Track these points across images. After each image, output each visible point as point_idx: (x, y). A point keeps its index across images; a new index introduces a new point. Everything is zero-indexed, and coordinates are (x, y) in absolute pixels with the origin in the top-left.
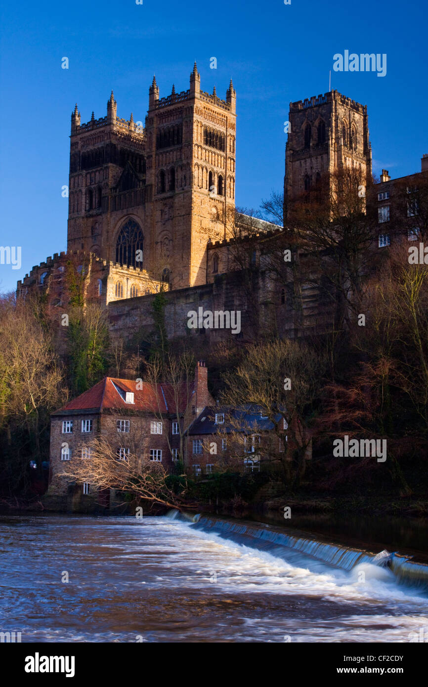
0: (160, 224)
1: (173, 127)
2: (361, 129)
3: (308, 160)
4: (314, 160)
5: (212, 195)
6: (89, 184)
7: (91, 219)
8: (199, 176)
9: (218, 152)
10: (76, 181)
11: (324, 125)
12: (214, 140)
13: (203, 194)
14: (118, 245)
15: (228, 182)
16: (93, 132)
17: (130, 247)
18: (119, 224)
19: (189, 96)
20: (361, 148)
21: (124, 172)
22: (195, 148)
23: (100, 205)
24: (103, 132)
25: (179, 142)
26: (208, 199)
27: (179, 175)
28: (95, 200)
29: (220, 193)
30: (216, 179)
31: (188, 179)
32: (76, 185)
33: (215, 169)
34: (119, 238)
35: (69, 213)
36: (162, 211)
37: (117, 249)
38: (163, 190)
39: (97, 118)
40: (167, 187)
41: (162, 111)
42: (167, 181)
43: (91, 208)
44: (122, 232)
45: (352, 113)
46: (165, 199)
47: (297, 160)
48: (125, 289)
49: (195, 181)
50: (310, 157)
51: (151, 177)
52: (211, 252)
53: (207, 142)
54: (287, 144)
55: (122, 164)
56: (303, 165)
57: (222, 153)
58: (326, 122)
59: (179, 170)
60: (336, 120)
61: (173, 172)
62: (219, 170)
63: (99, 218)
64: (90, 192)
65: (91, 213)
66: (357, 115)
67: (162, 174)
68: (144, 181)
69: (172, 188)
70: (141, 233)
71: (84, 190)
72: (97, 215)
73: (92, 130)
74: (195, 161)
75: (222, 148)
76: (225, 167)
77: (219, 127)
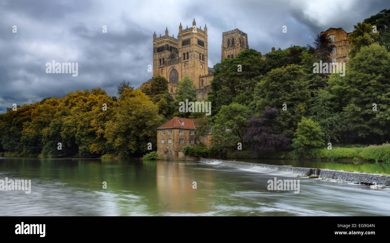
0: (184, 70)
1: (187, 39)
3: (229, 51)
4: (231, 50)
5: (201, 61)
6: (160, 57)
7: (161, 68)
8: (196, 55)
10: (156, 56)
11: (234, 39)
12: (201, 43)
13: (198, 60)
14: (170, 76)
15: (205, 57)
16: (161, 41)
17: (174, 77)
18: (170, 70)
21: (171, 53)
22: (195, 46)
23: (164, 64)
24: (164, 40)
25: (189, 44)
26: (199, 62)
27: (190, 54)
28: (162, 62)
29: (203, 60)
30: (201, 56)
31: (193, 56)
32: (156, 57)
33: (201, 53)
34: (170, 74)
35: (154, 66)
36: (184, 66)
37: (170, 78)
38: (185, 59)
39: (162, 36)
40: (186, 58)
41: (184, 34)
42: (186, 56)
43: (161, 64)
44: (171, 72)
45: (242, 36)
46: (185, 62)
47: (226, 51)
48: (174, 90)
50: (230, 50)
51: (180, 55)
52: (201, 79)
53: (198, 44)
54: (222, 45)
55: (171, 51)
56: (227, 52)
57: (203, 47)
58: (235, 39)
59: (190, 53)
60: (238, 38)
61: (188, 53)
63: (164, 68)
64: (160, 60)
65: (161, 66)
66: (244, 37)
67: (184, 54)
68: (178, 56)
69: (188, 58)
70: (177, 73)
71: (158, 59)
72: (163, 67)
73: (160, 40)
74: (195, 50)
75: (203, 46)
76: (204, 52)
77: (202, 39)
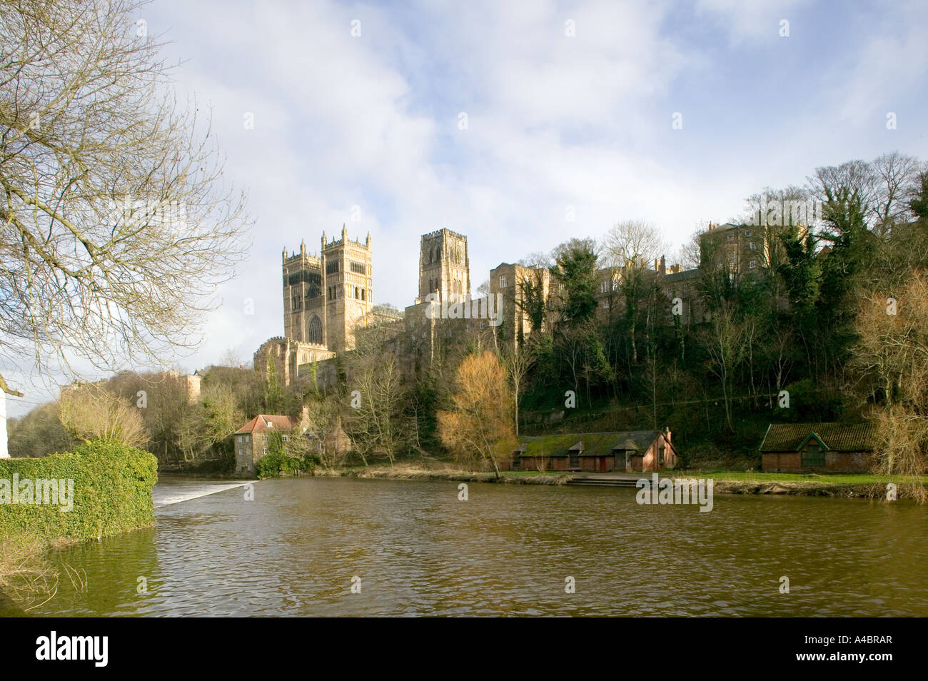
1: (334, 261)
2: (463, 250)
3: (431, 271)
4: (434, 270)
5: (358, 301)
6: (293, 294)
7: (295, 315)
8: (349, 291)
9: (361, 275)
10: (286, 291)
12: (358, 268)
13: (351, 301)
14: (310, 330)
15: (368, 292)
16: (293, 263)
17: (316, 331)
18: (310, 317)
19: (341, 243)
20: (463, 262)
21: (310, 286)
22: (345, 275)
23: (299, 306)
24: (299, 263)
25: (337, 270)
26: (355, 303)
27: (338, 290)
28: (297, 304)
29: (363, 299)
30: (360, 291)
31: (342, 293)
32: (287, 294)
33: (359, 286)
34: (311, 326)
35: (284, 311)
36: (330, 311)
37: (310, 332)
38: (330, 299)
39: (295, 254)
40: (332, 297)
41: (329, 251)
42: (332, 293)
43: (295, 308)
44: (311, 323)
45: (457, 241)
46: (331, 303)
47: (425, 271)
48: (308, 358)
49: (347, 294)
50: (432, 269)
51: (324, 290)
52: (359, 332)
53: (354, 270)
55: (309, 282)
56: (428, 273)
57: (363, 275)
58: (440, 248)
59: (338, 287)
60: (446, 247)
61: (335, 288)
62: (361, 286)
63: (299, 314)
64: (294, 299)
65: (296, 310)
66: (460, 242)
67: (330, 289)
68: (320, 293)
69: (335, 298)
70: (321, 323)
71: (291, 298)
72: (298, 312)
73: (293, 261)
74: (346, 282)
75: (364, 272)
76: (366, 283)
77: (360, 261)
